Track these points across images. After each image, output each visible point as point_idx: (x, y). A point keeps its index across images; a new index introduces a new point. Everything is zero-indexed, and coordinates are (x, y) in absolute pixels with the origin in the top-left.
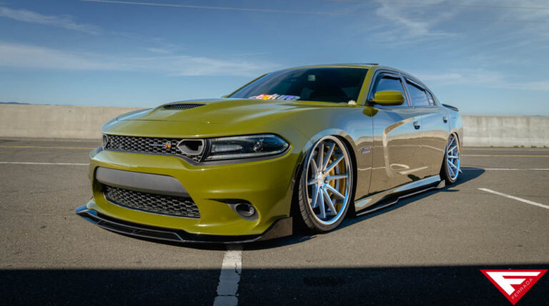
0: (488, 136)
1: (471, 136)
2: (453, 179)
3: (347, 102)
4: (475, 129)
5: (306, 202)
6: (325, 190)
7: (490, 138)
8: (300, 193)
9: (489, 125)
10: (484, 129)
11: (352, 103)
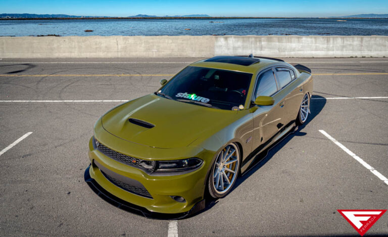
0: (333, 50)
1: (322, 50)
2: (304, 121)
3: (238, 106)
4: (325, 46)
5: (212, 188)
6: (224, 172)
7: (334, 52)
8: (209, 184)
9: (335, 43)
10: (331, 46)
11: (241, 107)
